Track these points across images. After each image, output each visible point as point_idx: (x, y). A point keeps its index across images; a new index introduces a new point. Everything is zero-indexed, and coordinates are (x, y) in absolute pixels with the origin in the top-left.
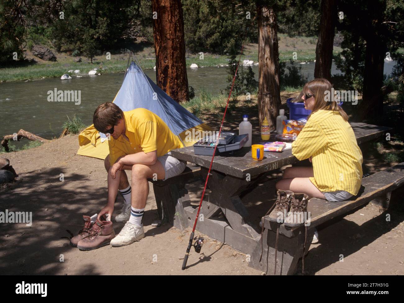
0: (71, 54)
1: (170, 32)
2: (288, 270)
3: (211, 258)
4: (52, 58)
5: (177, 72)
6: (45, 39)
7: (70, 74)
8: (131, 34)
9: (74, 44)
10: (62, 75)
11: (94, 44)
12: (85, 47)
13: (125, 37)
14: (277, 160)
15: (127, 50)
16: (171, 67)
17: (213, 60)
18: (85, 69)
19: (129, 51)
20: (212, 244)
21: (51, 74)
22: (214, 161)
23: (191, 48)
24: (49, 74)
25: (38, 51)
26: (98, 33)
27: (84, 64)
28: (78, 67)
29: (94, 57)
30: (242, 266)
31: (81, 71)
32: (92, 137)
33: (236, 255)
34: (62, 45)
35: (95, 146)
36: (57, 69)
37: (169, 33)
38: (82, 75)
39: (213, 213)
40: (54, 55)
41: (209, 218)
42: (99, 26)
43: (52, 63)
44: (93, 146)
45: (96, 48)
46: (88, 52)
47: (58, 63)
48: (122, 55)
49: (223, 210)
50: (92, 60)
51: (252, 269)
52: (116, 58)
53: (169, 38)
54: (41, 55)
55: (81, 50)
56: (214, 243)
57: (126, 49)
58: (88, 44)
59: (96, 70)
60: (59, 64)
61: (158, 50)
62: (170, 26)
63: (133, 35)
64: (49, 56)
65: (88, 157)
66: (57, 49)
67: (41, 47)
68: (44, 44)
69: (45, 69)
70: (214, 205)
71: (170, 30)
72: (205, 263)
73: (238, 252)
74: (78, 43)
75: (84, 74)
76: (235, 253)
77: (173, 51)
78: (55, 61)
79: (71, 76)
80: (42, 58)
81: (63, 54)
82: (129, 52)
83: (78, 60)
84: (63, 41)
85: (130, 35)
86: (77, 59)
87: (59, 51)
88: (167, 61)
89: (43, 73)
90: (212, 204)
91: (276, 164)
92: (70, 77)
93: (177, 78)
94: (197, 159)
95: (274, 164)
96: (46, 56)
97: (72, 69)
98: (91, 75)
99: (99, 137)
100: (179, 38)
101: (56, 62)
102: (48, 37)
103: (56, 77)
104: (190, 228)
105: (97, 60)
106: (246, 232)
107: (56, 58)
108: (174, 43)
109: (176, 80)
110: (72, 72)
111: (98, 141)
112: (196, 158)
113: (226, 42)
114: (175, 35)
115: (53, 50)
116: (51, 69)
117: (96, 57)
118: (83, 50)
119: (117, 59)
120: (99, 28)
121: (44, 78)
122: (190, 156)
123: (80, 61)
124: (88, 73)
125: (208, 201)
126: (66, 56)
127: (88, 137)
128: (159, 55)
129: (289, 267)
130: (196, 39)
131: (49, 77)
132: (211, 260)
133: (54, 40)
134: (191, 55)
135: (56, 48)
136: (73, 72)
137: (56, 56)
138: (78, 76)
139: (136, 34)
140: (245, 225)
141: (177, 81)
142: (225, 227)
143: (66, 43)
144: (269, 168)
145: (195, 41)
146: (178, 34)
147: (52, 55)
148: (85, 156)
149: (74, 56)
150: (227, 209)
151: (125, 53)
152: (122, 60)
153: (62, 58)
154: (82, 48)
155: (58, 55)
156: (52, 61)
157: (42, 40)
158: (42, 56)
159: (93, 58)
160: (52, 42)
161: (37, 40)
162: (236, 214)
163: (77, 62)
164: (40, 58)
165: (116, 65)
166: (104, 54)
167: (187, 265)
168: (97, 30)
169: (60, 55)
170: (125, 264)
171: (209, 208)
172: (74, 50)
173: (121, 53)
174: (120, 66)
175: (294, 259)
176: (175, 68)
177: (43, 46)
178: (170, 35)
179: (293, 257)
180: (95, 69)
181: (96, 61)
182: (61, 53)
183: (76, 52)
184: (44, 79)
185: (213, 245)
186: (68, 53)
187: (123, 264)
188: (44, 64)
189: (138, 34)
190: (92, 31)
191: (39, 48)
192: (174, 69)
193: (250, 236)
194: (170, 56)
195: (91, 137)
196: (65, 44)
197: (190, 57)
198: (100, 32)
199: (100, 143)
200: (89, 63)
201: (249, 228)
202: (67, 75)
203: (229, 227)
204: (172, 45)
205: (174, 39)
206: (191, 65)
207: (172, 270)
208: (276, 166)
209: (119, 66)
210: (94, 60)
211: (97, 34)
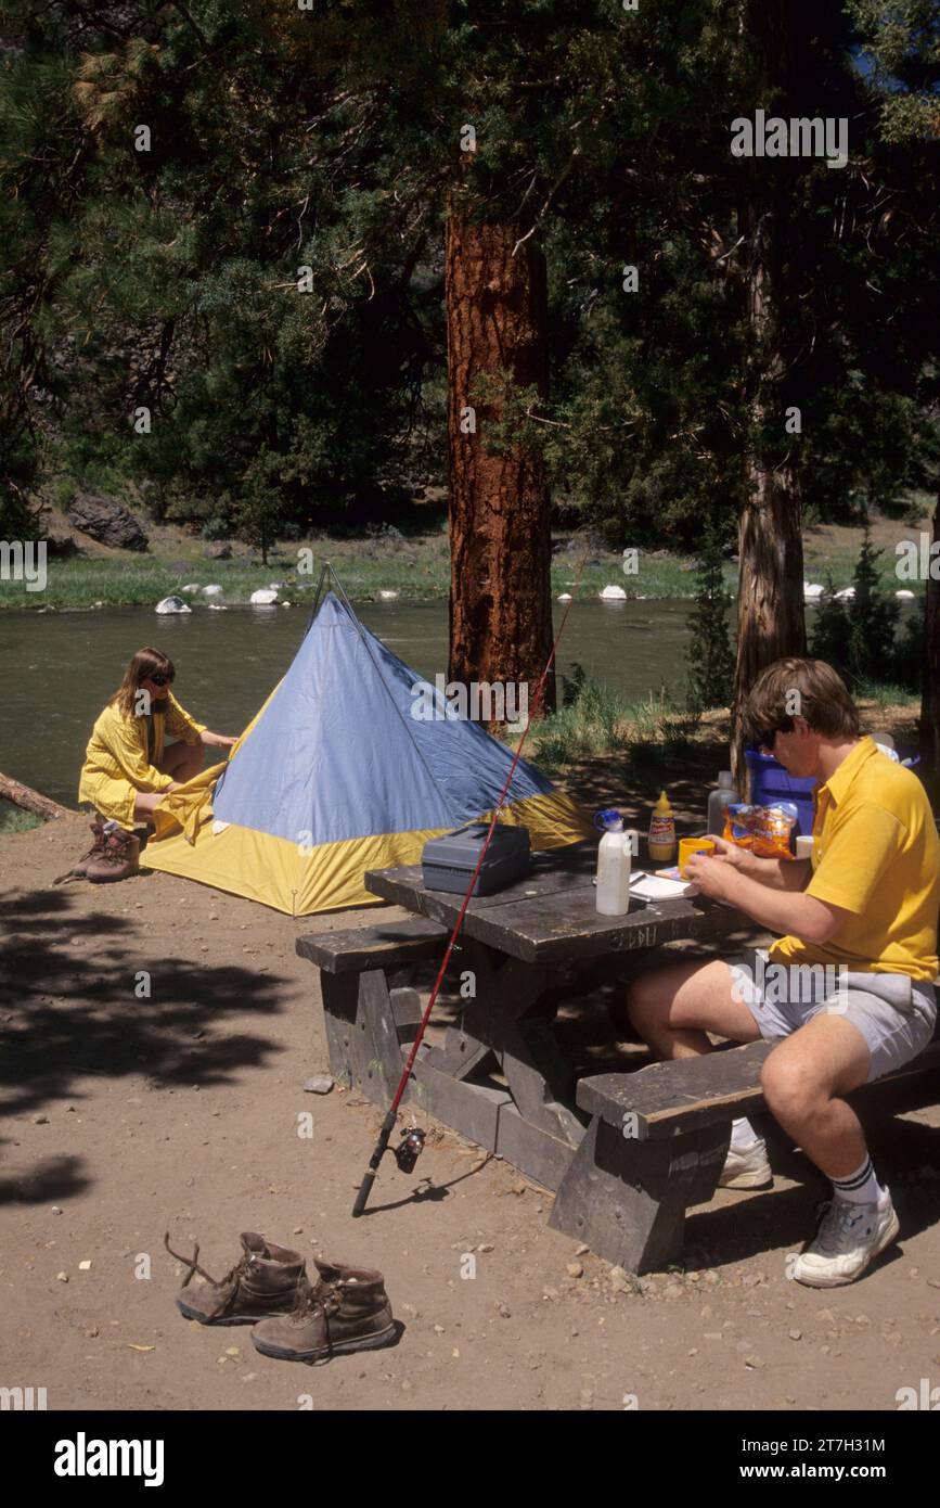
0: (200, 530)
1: (504, 490)
2: (646, 1240)
3: (447, 1193)
4: (132, 541)
5: (517, 618)
6: (116, 477)
7: (188, 598)
8: (407, 475)
9: (211, 499)
10: (161, 600)
11: (279, 501)
12: (247, 509)
13: (385, 485)
14: (653, 921)
15: (387, 528)
16: (501, 603)
17: (683, 576)
18: (239, 584)
19: (393, 530)
20: (465, 1155)
21: (127, 592)
22: (467, 912)
23: (610, 531)
24: (117, 592)
25: (90, 516)
26: (292, 466)
27: (236, 567)
28: (215, 576)
29: (274, 545)
30: (532, 1223)
31: (226, 592)
32: (189, 815)
33: (523, 1191)
34: (169, 499)
35: (193, 845)
36: (146, 577)
37: (499, 494)
38: (228, 602)
39: (473, 1065)
40: (139, 531)
41: (466, 1079)
42: (300, 444)
43: (133, 556)
44: (186, 842)
45: (283, 516)
46: (255, 528)
47: (153, 558)
48: (367, 543)
49: (498, 1055)
50: (265, 556)
51: (556, 1233)
52: (348, 552)
53: (498, 508)
54: (98, 528)
55: (234, 520)
56: (468, 1152)
57: (385, 524)
58: (258, 500)
59: (278, 591)
60: (154, 562)
61: (459, 544)
62: (504, 470)
63: (414, 480)
64: (123, 533)
65: (169, 873)
66: (152, 513)
67: (98, 503)
68: (112, 492)
69: (105, 575)
70: (477, 1042)
71: (503, 484)
72: (428, 1204)
73: (529, 1184)
74: (226, 496)
75: (236, 600)
76: (519, 1187)
77: (507, 550)
78: (144, 549)
79: (189, 606)
80: (99, 538)
81: (172, 529)
82: (393, 536)
83: (219, 553)
84: (174, 487)
85: (405, 478)
86: (216, 548)
87: (160, 518)
88: (489, 581)
89: (100, 588)
90: (472, 1039)
91: (652, 931)
92: (185, 606)
93: (518, 637)
94: (428, 901)
95: (644, 932)
96: (115, 531)
97: (195, 582)
98: (256, 604)
99: (210, 818)
100: (531, 510)
101: (147, 554)
102: (125, 469)
103: (141, 604)
104: (414, 1105)
105: (283, 554)
106: (554, 1127)
107: (147, 541)
108: (514, 526)
109: (513, 646)
110: (194, 591)
111: (204, 830)
112: (424, 897)
113: (733, 517)
114: (520, 500)
115: (140, 516)
116: (126, 576)
117: (281, 546)
118: (238, 521)
119: (353, 557)
120: (298, 451)
121: (99, 603)
122: (410, 892)
123: (225, 555)
124: (250, 598)
125: (459, 1028)
126: (182, 538)
127: (179, 814)
128: (462, 560)
129: (648, 1233)
130: (628, 502)
131: (116, 601)
132: (445, 1198)
133: (146, 482)
134: (606, 554)
135: (149, 509)
136: (199, 590)
137: (147, 534)
138: (212, 606)
139: (423, 476)
140: (554, 1106)
141: (516, 650)
142: (499, 1107)
143: (183, 494)
144: (626, 942)
145: (624, 509)
146: (530, 496)
147: (133, 530)
148: (161, 871)
149: (208, 537)
150: (507, 1055)
151: (378, 537)
152: (368, 560)
153: (167, 541)
154: (238, 511)
155: (153, 532)
156: (133, 549)
157: (107, 478)
158: (100, 532)
159: (271, 548)
160: (137, 487)
161: (89, 478)
162: (531, 1070)
163: (217, 558)
164: (93, 537)
165: (344, 577)
166: (308, 535)
167: (368, 1205)
168: (291, 457)
169: (163, 530)
170: (193, 1184)
171: (463, 1047)
172: (210, 519)
173: (366, 537)
174: (360, 580)
175: (660, 1208)
176: (513, 605)
177: (106, 497)
178: (501, 500)
179: (658, 1204)
180: (272, 586)
181: (279, 558)
182: (166, 524)
183: (216, 524)
184: (102, 609)
185: (465, 1159)
186: (188, 527)
187: (189, 1183)
188: (104, 560)
189: (431, 477)
190: (274, 460)
191: (94, 506)
192: (508, 609)
193: (562, 1138)
194: (499, 565)
195: (186, 818)
196: (183, 497)
197: (602, 561)
198: (302, 464)
199: (209, 836)
200: (256, 564)
201: (563, 1114)
202: (176, 601)
203: (512, 1108)
204: (506, 530)
205: (514, 511)
206: (603, 588)
207: (323, 1215)
208: (651, 938)
209: (356, 579)
210: (273, 554)
211: (292, 471)
